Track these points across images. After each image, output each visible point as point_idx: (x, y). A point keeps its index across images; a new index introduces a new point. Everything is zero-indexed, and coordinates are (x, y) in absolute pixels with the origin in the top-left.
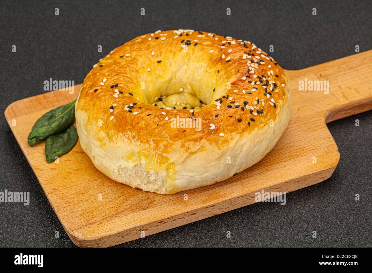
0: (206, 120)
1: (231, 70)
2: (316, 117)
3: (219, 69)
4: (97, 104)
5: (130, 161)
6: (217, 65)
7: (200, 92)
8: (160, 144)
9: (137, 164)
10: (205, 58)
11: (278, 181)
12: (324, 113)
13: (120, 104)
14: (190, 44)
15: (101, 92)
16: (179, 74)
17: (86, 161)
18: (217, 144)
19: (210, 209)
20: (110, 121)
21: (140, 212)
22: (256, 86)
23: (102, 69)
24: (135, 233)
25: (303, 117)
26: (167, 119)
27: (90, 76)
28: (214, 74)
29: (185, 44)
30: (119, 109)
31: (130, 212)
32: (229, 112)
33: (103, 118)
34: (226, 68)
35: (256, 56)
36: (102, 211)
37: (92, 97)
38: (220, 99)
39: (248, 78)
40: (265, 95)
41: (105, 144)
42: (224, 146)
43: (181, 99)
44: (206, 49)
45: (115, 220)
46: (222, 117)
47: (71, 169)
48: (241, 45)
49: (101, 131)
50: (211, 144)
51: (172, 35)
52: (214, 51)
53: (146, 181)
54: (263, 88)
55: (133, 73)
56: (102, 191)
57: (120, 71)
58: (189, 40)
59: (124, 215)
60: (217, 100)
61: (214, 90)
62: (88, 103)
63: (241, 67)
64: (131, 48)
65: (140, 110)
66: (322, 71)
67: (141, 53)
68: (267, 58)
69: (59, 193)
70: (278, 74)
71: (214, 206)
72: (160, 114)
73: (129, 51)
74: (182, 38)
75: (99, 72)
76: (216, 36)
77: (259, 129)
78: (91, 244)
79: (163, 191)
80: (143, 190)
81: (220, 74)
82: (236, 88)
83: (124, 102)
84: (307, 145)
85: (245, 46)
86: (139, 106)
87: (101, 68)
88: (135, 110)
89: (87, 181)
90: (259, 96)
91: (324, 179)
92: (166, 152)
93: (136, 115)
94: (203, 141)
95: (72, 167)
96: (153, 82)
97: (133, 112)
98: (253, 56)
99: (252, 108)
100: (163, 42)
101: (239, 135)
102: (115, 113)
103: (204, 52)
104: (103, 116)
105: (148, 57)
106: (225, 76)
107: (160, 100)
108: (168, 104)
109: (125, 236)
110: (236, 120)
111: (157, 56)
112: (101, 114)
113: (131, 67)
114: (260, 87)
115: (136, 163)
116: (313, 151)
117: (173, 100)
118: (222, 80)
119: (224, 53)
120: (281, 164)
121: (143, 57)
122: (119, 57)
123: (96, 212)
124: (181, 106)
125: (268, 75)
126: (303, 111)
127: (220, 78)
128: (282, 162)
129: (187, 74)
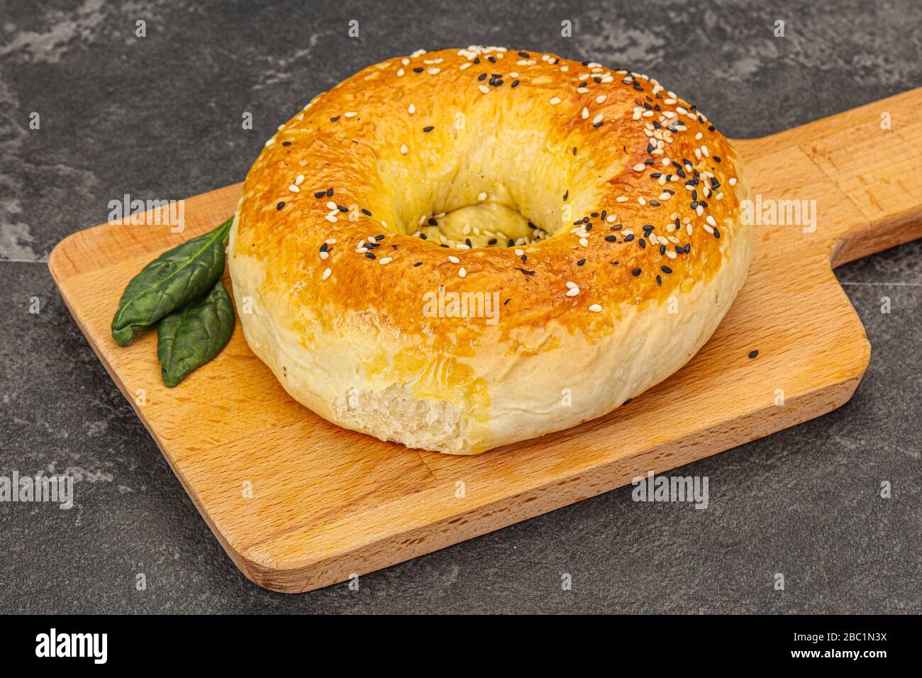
0: (556, 273)
1: (605, 147)
2: (810, 254)
3: (577, 145)
4: (287, 241)
5: (374, 376)
6: (572, 134)
7: (528, 201)
8: (448, 334)
9: (395, 384)
10: (539, 117)
11: (728, 415)
12: (826, 244)
13: (344, 238)
14: (500, 83)
15: (294, 210)
16: (477, 158)
17: (263, 377)
18: (585, 332)
19: (567, 487)
20: (324, 281)
21: (405, 497)
22: (670, 187)
23: (289, 152)
24: (393, 550)
25: (777, 256)
26: (462, 272)
27: (263, 169)
28: (563, 158)
29: (488, 84)
30: (342, 250)
31: (381, 499)
32: (609, 251)
33: (305, 275)
34: (593, 143)
35: (665, 110)
36: (312, 498)
37: (273, 221)
38: (585, 220)
39: (649, 167)
40: (694, 208)
41: (311, 339)
42: (602, 335)
43: (481, 220)
44: (542, 94)
45: (346, 520)
46: (594, 265)
47: (227, 398)
48: (627, 84)
49: (302, 306)
50: (571, 331)
51: (454, 62)
52: (562, 100)
53: (414, 425)
54: (688, 190)
55: (366, 158)
56: (309, 451)
57: (335, 154)
58: (498, 73)
59: (367, 507)
60: (578, 223)
61: (566, 197)
62: (263, 238)
63: (630, 139)
64: (355, 98)
65: (394, 252)
66: (817, 139)
67: (382, 109)
68: (691, 116)
69: (205, 458)
70: (718, 156)
71: (579, 478)
72: (445, 260)
73: (352, 104)
74: (480, 69)
75: (283, 160)
76: (563, 62)
77: (682, 292)
78: (291, 577)
79: (457, 447)
80: (408, 446)
81: (578, 157)
82: (621, 192)
83: (351, 232)
84: (793, 324)
85: (636, 85)
86: (390, 242)
87: (287, 148)
88: (381, 252)
89: (270, 427)
90: (679, 212)
91: (835, 406)
92: (465, 354)
93: (386, 265)
94: (553, 324)
95: (230, 393)
96: (415, 179)
97: (378, 258)
98: (657, 113)
99: (665, 242)
100: (434, 81)
101: (636, 306)
102: (334, 261)
103: (537, 103)
104: (304, 268)
105: (400, 119)
106: (592, 163)
107: (432, 222)
108: (450, 233)
109: (371, 557)
110: (627, 270)
111: (421, 115)
112: (298, 265)
113: (359, 145)
114: (680, 188)
115: (393, 382)
116: (808, 338)
117: (463, 222)
118: (583, 172)
119: (587, 105)
120: (734, 372)
121: (389, 118)
122: (329, 120)
123: (298, 501)
124: (482, 237)
125: (696, 158)
126: (776, 240)
127: (581, 166)
128: (735, 367)
129: (496, 156)
